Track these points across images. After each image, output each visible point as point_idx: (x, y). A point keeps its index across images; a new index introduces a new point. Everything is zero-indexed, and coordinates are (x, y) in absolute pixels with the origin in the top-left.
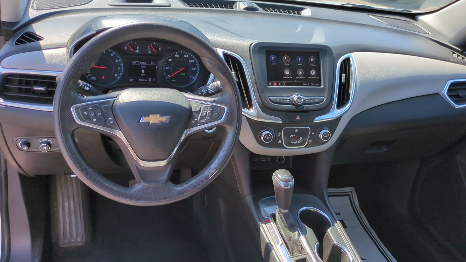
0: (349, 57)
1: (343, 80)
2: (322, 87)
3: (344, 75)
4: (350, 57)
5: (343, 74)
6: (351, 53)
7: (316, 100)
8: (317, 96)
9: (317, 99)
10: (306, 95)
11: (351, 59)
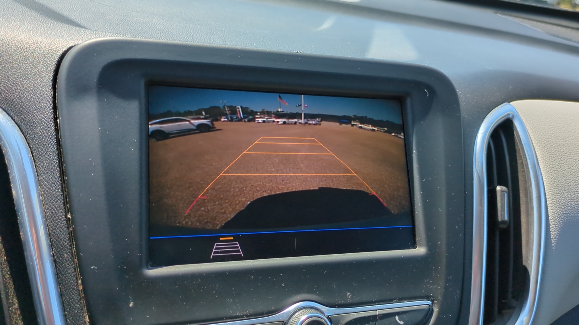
0: (511, 116)
1: (503, 214)
2: (420, 250)
3: (502, 191)
4: (513, 116)
5: (498, 188)
6: (510, 102)
7: (397, 318)
8: (401, 300)
9: (405, 316)
10: (349, 301)
11: (516, 124)
